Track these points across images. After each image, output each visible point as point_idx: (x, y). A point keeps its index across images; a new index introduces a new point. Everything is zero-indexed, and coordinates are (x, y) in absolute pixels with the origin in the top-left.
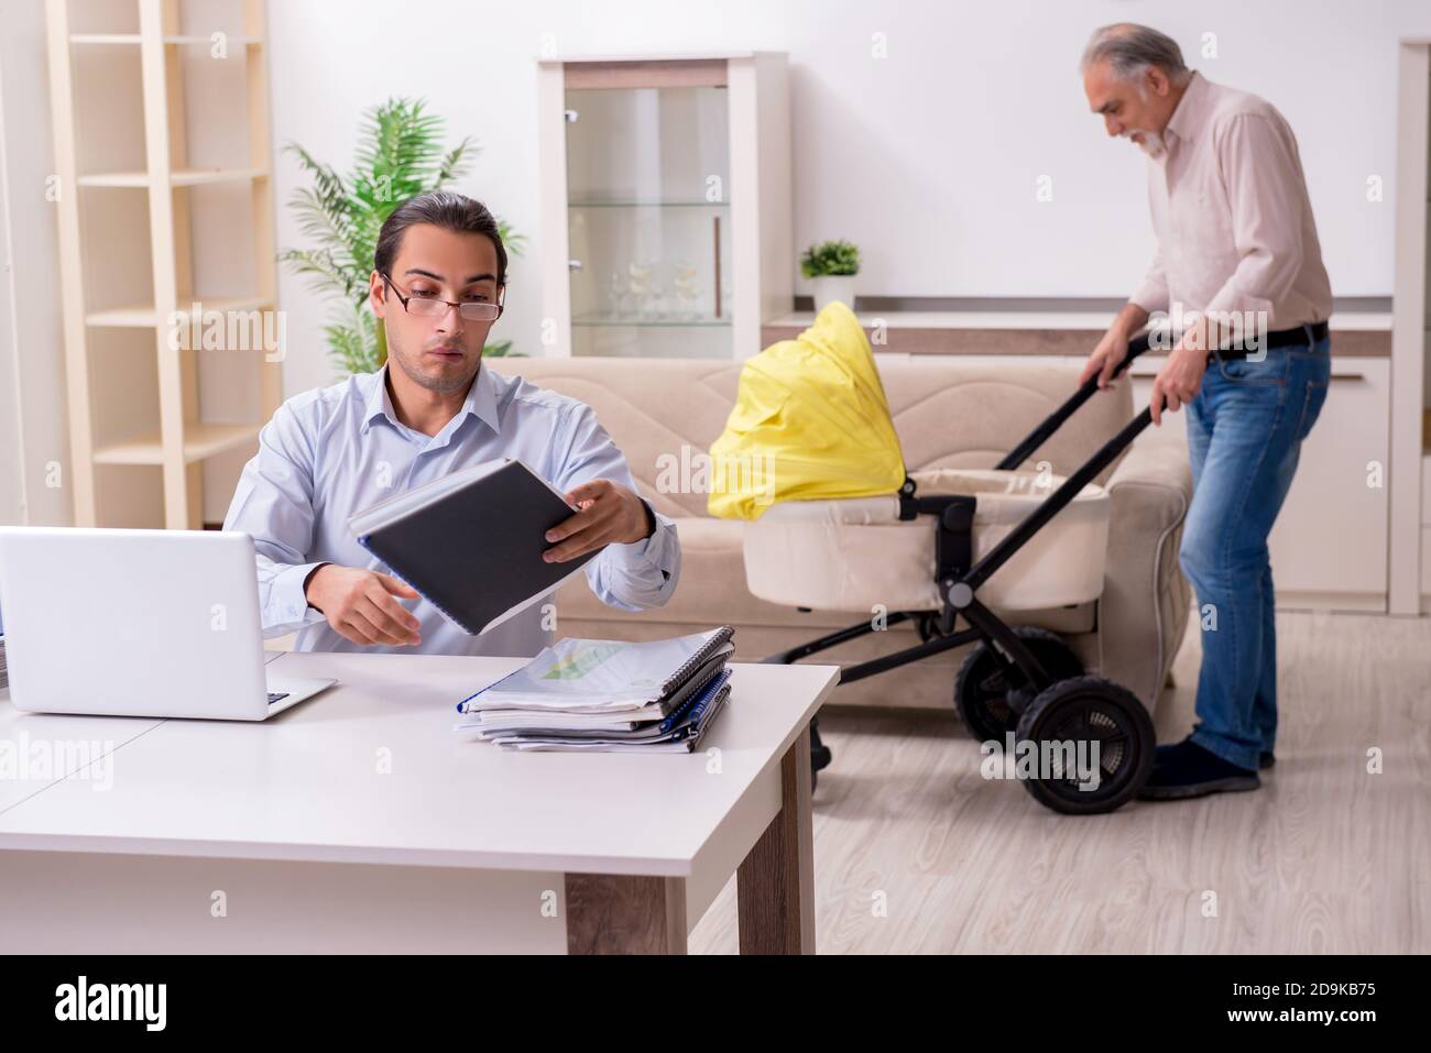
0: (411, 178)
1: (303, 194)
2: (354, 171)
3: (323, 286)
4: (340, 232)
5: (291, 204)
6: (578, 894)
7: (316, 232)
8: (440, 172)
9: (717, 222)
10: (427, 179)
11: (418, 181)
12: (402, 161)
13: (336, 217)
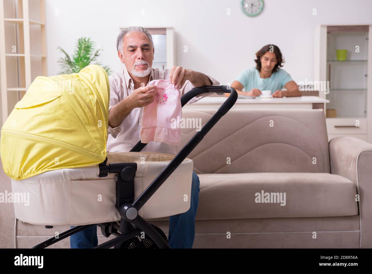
0: (88, 56)
1: (61, 59)
2: (75, 54)
5: (58, 62)
7: (65, 68)
8: (94, 55)
9: (163, 66)
10: (91, 56)
11: (89, 57)
12: (85, 52)
13: (69, 65)
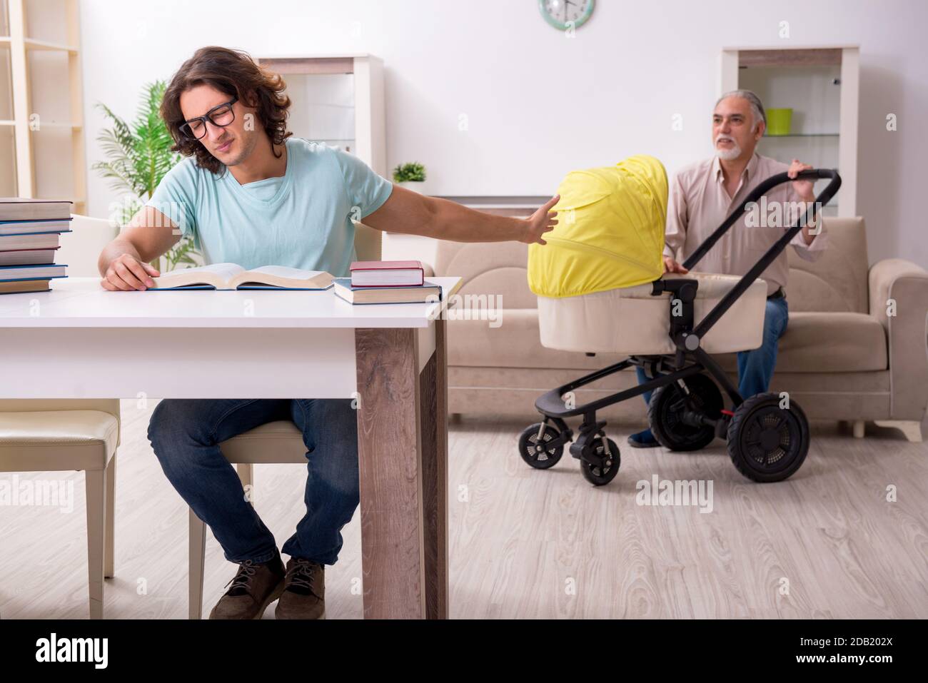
1: (106, 133)
2: (138, 121)
3: (118, 186)
4: (128, 155)
5: (99, 139)
6: (363, 345)
7: (115, 155)
13: (126, 147)
